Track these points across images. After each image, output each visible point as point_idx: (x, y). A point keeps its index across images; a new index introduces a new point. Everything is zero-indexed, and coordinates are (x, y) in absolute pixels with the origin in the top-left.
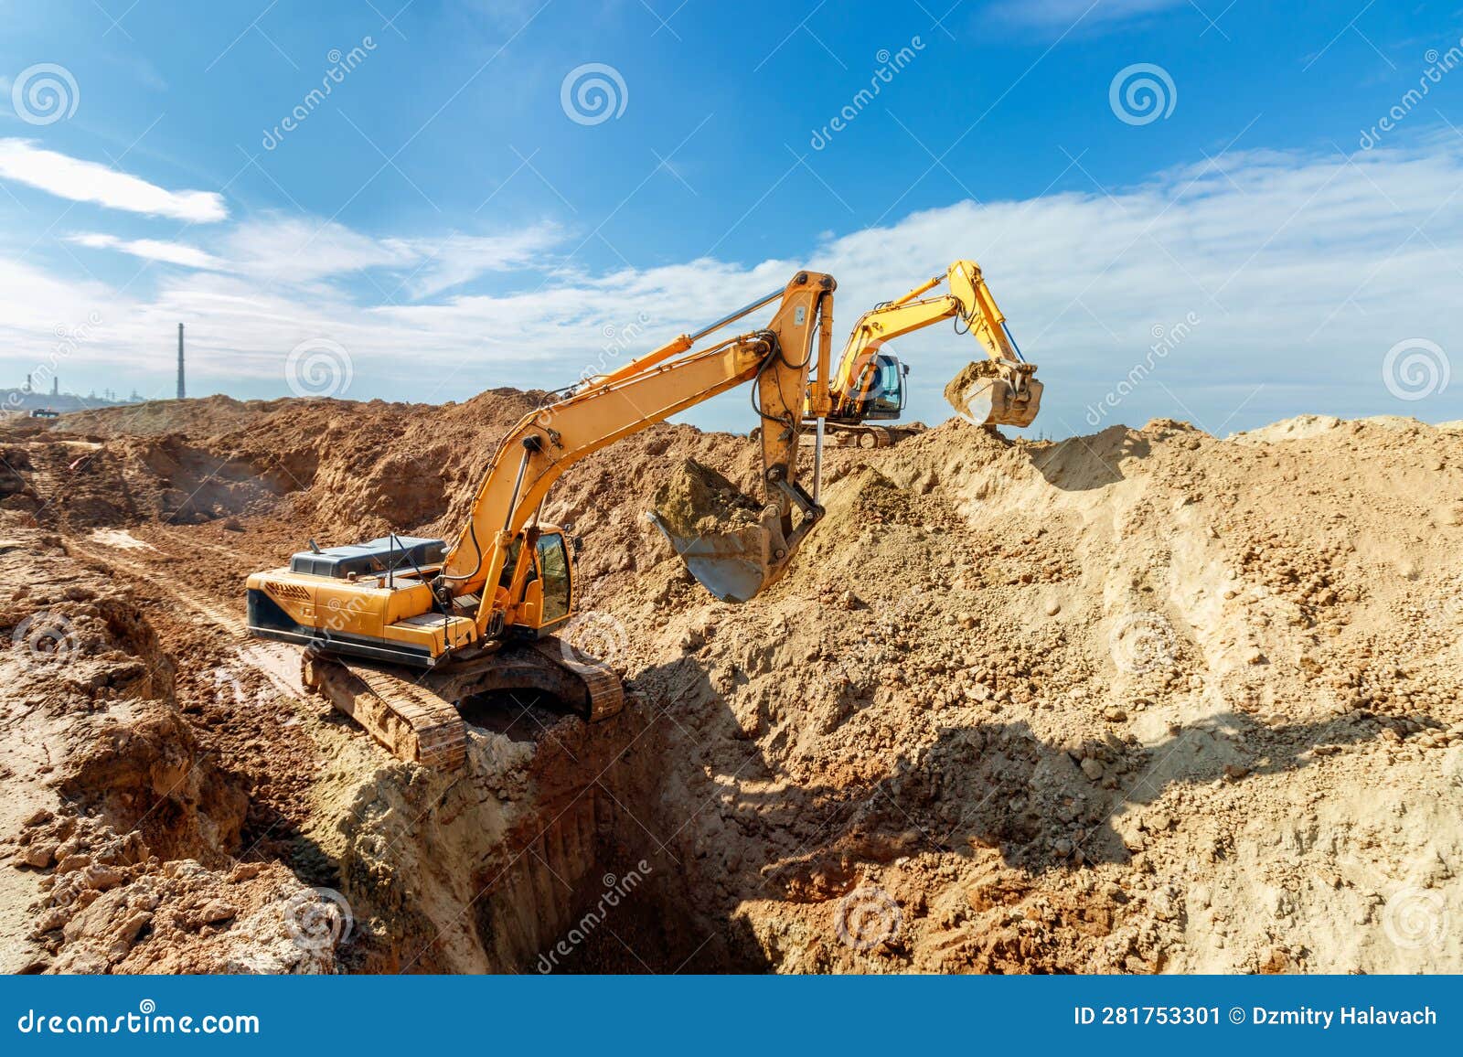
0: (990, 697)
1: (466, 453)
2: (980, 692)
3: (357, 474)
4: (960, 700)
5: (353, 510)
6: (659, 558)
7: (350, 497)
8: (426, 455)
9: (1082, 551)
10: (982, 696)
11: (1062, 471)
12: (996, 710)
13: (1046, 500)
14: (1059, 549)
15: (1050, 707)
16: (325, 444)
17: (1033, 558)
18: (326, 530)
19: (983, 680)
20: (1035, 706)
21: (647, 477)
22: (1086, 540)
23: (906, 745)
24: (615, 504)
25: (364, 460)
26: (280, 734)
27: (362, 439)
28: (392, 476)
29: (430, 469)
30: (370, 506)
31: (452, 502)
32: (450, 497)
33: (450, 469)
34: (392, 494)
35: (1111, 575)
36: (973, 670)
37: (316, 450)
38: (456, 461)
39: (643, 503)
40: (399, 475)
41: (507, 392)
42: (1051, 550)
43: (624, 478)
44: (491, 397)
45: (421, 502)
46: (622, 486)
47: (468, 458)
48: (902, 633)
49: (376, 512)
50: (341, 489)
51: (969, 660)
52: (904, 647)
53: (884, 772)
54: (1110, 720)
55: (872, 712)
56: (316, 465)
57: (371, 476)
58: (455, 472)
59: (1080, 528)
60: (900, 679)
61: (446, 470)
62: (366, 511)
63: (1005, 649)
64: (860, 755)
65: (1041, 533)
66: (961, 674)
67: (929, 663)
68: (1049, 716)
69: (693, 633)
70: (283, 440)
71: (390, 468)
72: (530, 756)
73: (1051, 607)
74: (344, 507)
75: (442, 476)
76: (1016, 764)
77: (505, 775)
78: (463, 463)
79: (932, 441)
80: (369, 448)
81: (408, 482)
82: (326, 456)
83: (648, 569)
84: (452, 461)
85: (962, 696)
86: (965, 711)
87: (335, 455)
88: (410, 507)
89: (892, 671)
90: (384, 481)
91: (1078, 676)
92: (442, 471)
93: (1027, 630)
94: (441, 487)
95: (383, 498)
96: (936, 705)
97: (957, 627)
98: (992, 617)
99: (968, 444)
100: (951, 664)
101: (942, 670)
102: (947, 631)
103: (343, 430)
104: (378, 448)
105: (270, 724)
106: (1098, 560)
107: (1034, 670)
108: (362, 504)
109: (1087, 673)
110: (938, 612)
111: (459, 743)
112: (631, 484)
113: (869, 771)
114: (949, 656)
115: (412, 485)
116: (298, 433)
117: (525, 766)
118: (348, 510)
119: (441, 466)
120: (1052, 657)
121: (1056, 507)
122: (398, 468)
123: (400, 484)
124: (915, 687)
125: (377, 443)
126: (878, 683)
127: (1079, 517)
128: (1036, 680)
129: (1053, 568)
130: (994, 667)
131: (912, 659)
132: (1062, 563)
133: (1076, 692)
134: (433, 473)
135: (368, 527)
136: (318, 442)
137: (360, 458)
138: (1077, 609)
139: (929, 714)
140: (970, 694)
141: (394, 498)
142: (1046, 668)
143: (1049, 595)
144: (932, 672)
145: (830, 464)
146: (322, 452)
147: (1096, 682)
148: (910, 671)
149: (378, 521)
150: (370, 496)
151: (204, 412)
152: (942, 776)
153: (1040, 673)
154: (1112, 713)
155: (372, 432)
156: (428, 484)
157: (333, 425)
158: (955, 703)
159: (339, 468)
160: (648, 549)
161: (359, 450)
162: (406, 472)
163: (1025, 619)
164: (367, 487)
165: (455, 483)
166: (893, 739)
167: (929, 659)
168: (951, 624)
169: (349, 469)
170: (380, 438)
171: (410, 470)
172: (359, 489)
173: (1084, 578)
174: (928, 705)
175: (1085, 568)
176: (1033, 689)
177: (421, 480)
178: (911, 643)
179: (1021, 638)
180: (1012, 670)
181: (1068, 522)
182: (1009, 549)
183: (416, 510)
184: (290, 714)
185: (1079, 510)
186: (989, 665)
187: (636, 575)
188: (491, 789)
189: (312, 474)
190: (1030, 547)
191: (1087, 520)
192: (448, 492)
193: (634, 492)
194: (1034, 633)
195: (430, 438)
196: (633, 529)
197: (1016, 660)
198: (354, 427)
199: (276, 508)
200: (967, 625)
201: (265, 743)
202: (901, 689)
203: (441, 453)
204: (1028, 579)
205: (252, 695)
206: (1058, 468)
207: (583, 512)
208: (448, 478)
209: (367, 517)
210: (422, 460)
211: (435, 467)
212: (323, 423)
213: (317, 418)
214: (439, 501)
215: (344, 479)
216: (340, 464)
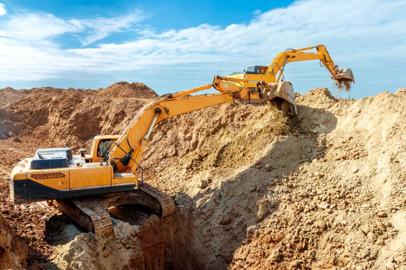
0: (328, 207)
1: (107, 109)
2: (324, 205)
3: (64, 118)
4: (315, 208)
5: (63, 133)
6: (188, 151)
7: (62, 128)
8: (92, 110)
9: (368, 146)
10: (325, 207)
11: (360, 112)
12: (331, 212)
13: (353, 124)
14: (358, 145)
15: (354, 211)
16: (51, 106)
17: (347, 149)
18: (54, 141)
19: (325, 200)
20: (348, 211)
21: (182, 117)
22: (370, 141)
23: (293, 227)
24: (169, 129)
25: (67, 113)
26: (39, 222)
27: (66, 104)
28: (78, 119)
29: (93, 116)
30: (70, 131)
31: (103, 129)
32: (102, 127)
33: (102, 116)
34: (79, 126)
35: (381, 156)
36: (321, 196)
37: (48, 109)
38: (104, 112)
39: (181, 128)
40: (81, 119)
41: (123, 83)
42: (355, 146)
43: (172, 118)
44: (117, 86)
45: (90, 129)
46: (172, 122)
47: (108, 111)
48: (290, 181)
49: (72, 133)
50: (58, 125)
51: (319, 192)
52: (291, 187)
53: (283, 238)
54: (380, 216)
55: (278, 213)
56: (48, 115)
57: (70, 119)
58: (104, 117)
59: (367, 136)
60: (290, 200)
61: (100, 116)
62: (69, 133)
63: (335, 187)
64: (273, 231)
65: (350, 138)
66: (315, 198)
67: (302, 193)
68: (354, 215)
69: (203, 181)
70: (34, 105)
71: (77, 116)
72: (138, 231)
73: (354, 170)
74: (60, 132)
75: (98, 119)
76: (339, 234)
77: (128, 238)
78: (107, 113)
79: (303, 100)
80: (69, 108)
81: (85, 121)
82: (52, 111)
83: (183, 155)
84: (102, 112)
85: (316, 207)
86: (318, 213)
87: (55, 111)
88: (86, 131)
89: (287, 196)
90: (75, 121)
91: (366, 198)
92: (98, 117)
93: (344, 180)
94: (98, 123)
95: (75, 128)
96: (305, 210)
97: (314, 178)
98: (329, 174)
99: (319, 101)
100: (312, 193)
101: (308, 196)
102: (309, 180)
103: (58, 100)
104: (72, 108)
105: (36, 218)
106: (375, 149)
107: (347, 196)
108: (67, 131)
109: (370, 197)
110: (306, 172)
111: (110, 225)
112: (176, 120)
113: (277, 238)
114: (311, 190)
115: (86, 123)
116: (40, 102)
117: (136, 235)
118: (61, 133)
119: (98, 115)
120: (355, 190)
121: (357, 127)
122: (80, 116)
123: (81, 122)
124: (296, 203)
125: (72, 106)
126: (280, 201)
127: (367, 132)
128: (348, 200)
129: (356, 153)
130: (330, 195)
131: (294, 192)
132: (359, 151)
133: (365, 205)
134: (94, 118)
135: (70, 140)
136: (48, 105)
137: (65, 112)
138: (365, 170)
139: (302, 214)
140: (320, 206)
141: (79, 128)
142: (352, 195)
143: (354, 164)
144: (303, 197)
145: (259, 111)
146: (50, 110)
147: (374, 201)
148: (294, 197)
149: (73, 137)
150: (70, 127)
151: (3, 94)
152: (308, 240)
153: (350, 197)
154: (381, 214)
155: (69, 101)
156: (92, 122)
157: (54, 99)
158: (313, 209)
159: (57, 116)
160: (183, 147)
161: (64, 109)
162: (84, 117)
163: (343, 175)
164: (69, 124)
165: (104, 122)
166: (287, 224)
167: (302, 192)
168: (312, 177)
169: (61, 116)
170: (73, 103)
171: (85, 116)
172: (65, 124)
173: (369, 157)
174: (302, 210)
175: (369, 153)
176: (347, 204)
177: (90, 120)
178: (294, 185)
179: (342, 183)
180: (338, 196)
181: (362, 134)
182: (336, 145)
183: (88, 133)
184: (43, 214)
185: (367, 128)
186: (328, 194)
187: (179, 158)
188: (123, 244)
189: (46, 119)
190: (346, 144)
191: (370, 133)
192: (101, 125)
193: (177, 124)
194: (347, 181)
195: (93, 103)
196: (177, 139)
197: (339, 192)
198: (62, 99)
199: (33, 133)
200: (318, 177)
201: (34, 225)
202: (290, 204)
203: (97, 109)
204: (344, 158)
205: (28, 207)
206: (358, 111)
207: (156, 132)
208: (101, 119)
209: (69, 136)
210: (90, 112)
211: (95, 115)
212: (50, 98)
213: (47, 96)
214: (97, 129)
215: (59, 121)
216: (57, 114)
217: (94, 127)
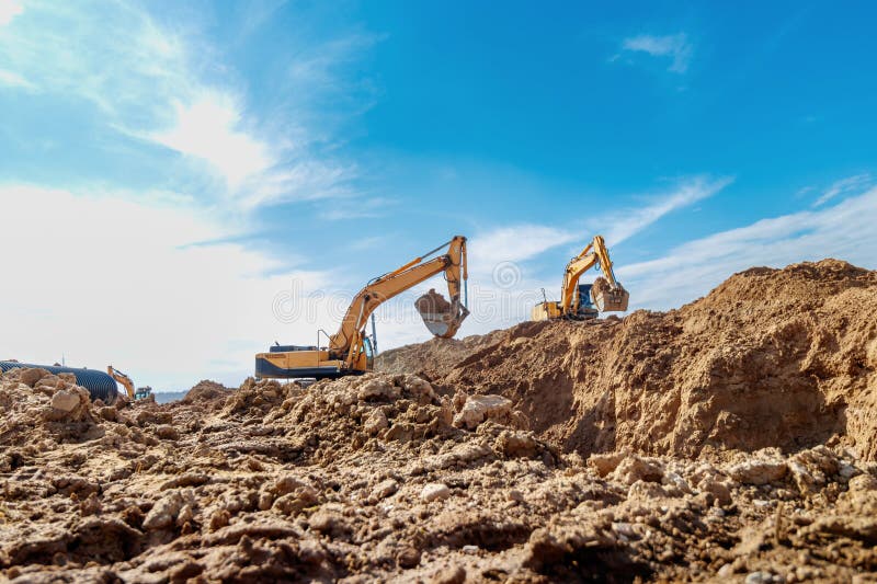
3: (652, 388)
7: (657, 422)
8: (768, 343)
16: (577, 362)
27: (634, 343)
28: (725, 380)
29: (783, 362)
30: (705, 432)
33: (822, 358)
34: (736, 409)
37: (567, 372)
38: (829, 343)
40: (736, 378)
45: (785, 419)
56: (569, 389)
58: (836, 359)
61: (814, 358)
62: (703, 440)
70: (525, 366)
75: (808, 372)
78: (847, 343)
81: (754, 388)
82: (581, 377)
84: (822, 344)
87: (593, 373)
90: (716, 391)
92: (805, 363)
95: (723, 416)
103: (593, 343)
108: (691, 430)
116: (540, 355)
119: (802, 355)
122: (731, 367)
123: (742, 391)
125: (656, 346)
134: (788, 370)
136: (566, 360)
137: (649, 366)
141: (740, 414)
146: (575, 373)
150: (702, 415)
151: (429, 355)
155: (642, 334)
156: (787, 386)
157: (574, 341)
159: (618, 386)
162: (744, 372)
164: (692, 402)
165: (843, 380)
170: (657, 339)
177: (774, 382)
189: (570, 402)
192: (833, 395)
203: (793, 335)
208: (821, 372)
209: (707, 448)
210: (762, 350)
211: (790, 358)
212: (560, 339)
213: (552, 335)
214: (817, 414)
215: (635, 399)
216: (618, 379)
217: (802, 409)
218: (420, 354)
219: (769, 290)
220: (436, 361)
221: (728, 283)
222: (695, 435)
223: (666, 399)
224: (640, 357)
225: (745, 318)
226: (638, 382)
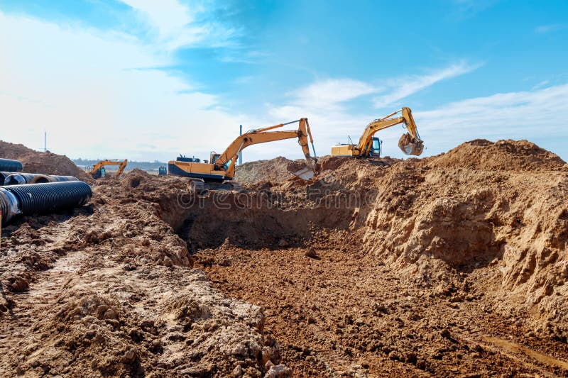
3: (400, 215)
7: (399, 236)
8: (470, 200)
18: (382, 264)
25: (403, 203)
27: (395, 184)
28: (441, 219)
29: (476, 212)
30: (424, 247)
32: (503, 242)
33: (499, 214)
34: (444, 237)
38: (504, 206)
40: (447, 218)
41: (481, 142)
44: (470, 148)
45: (471, 245)
47: (520, 203)
49: (430, 252)
50: (386, 227)
57: (420, 218)
58: (506, 216)
61: (494, 214)
62: (422, 251)
71: (440, 211)
74: (396, 244)
75: (489, 220)
78: (514, 207)
81: (456, 225)
84: (500, 206)
88: (462, 250)
90: (435, 224)
92: (489, 215)
94: (490, 231)
95: (436, 239)
103: (370, 178)
104: (412, 193)
108: (416, 245)
115: (459, 228)
119: (487, 210)
122: (446, 212)
123: (449, 226)
125: (407, 189)
134: (479, 217)
135: (427, 267)
136: (354, 187)
137: (400, 201)
141: (445, 240)
149: (435, 262)
150: (424, 237)
155: (400, 179)
156: (475, 227)
157: (361, 175)
159: (381, 209)
162: (453, 215)
164: (420, 228)
165: (507, 228)
170: (408, 183)
171: (458, 214)
172: (409, 229)
177: (469, 224)
183: (467, 252)
189: (352, 212)
192: (500, 236)
198: (377, 175)
199: (331, 238)
203: (485, 198)
208: (496, 222)
209: (423, 256)
210: (466, 204)
211: (480, 211)
212: (352, 172)
213: (348, 169)
214: (489, 245)
215: (389, 219)
216: (382, 205)
217: (481, 241)
218: (267, 167)
219: (484, 156)
220: (276, 172)
221: (460, 147)
222: (418, 248)
223: (406, 223)
224: (396, 194)
225: (461, 180)
226: (392, 210)
